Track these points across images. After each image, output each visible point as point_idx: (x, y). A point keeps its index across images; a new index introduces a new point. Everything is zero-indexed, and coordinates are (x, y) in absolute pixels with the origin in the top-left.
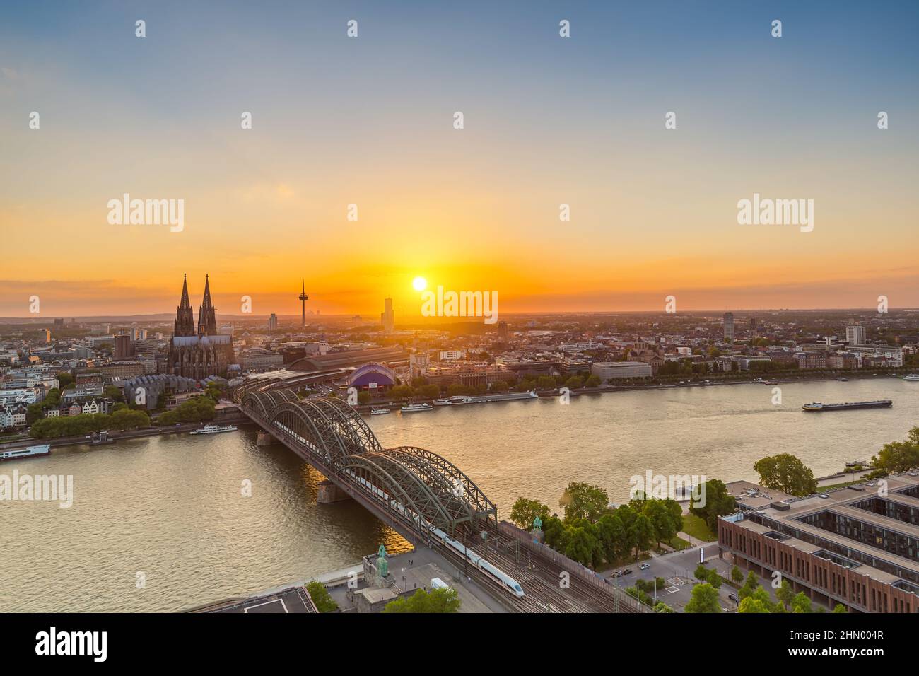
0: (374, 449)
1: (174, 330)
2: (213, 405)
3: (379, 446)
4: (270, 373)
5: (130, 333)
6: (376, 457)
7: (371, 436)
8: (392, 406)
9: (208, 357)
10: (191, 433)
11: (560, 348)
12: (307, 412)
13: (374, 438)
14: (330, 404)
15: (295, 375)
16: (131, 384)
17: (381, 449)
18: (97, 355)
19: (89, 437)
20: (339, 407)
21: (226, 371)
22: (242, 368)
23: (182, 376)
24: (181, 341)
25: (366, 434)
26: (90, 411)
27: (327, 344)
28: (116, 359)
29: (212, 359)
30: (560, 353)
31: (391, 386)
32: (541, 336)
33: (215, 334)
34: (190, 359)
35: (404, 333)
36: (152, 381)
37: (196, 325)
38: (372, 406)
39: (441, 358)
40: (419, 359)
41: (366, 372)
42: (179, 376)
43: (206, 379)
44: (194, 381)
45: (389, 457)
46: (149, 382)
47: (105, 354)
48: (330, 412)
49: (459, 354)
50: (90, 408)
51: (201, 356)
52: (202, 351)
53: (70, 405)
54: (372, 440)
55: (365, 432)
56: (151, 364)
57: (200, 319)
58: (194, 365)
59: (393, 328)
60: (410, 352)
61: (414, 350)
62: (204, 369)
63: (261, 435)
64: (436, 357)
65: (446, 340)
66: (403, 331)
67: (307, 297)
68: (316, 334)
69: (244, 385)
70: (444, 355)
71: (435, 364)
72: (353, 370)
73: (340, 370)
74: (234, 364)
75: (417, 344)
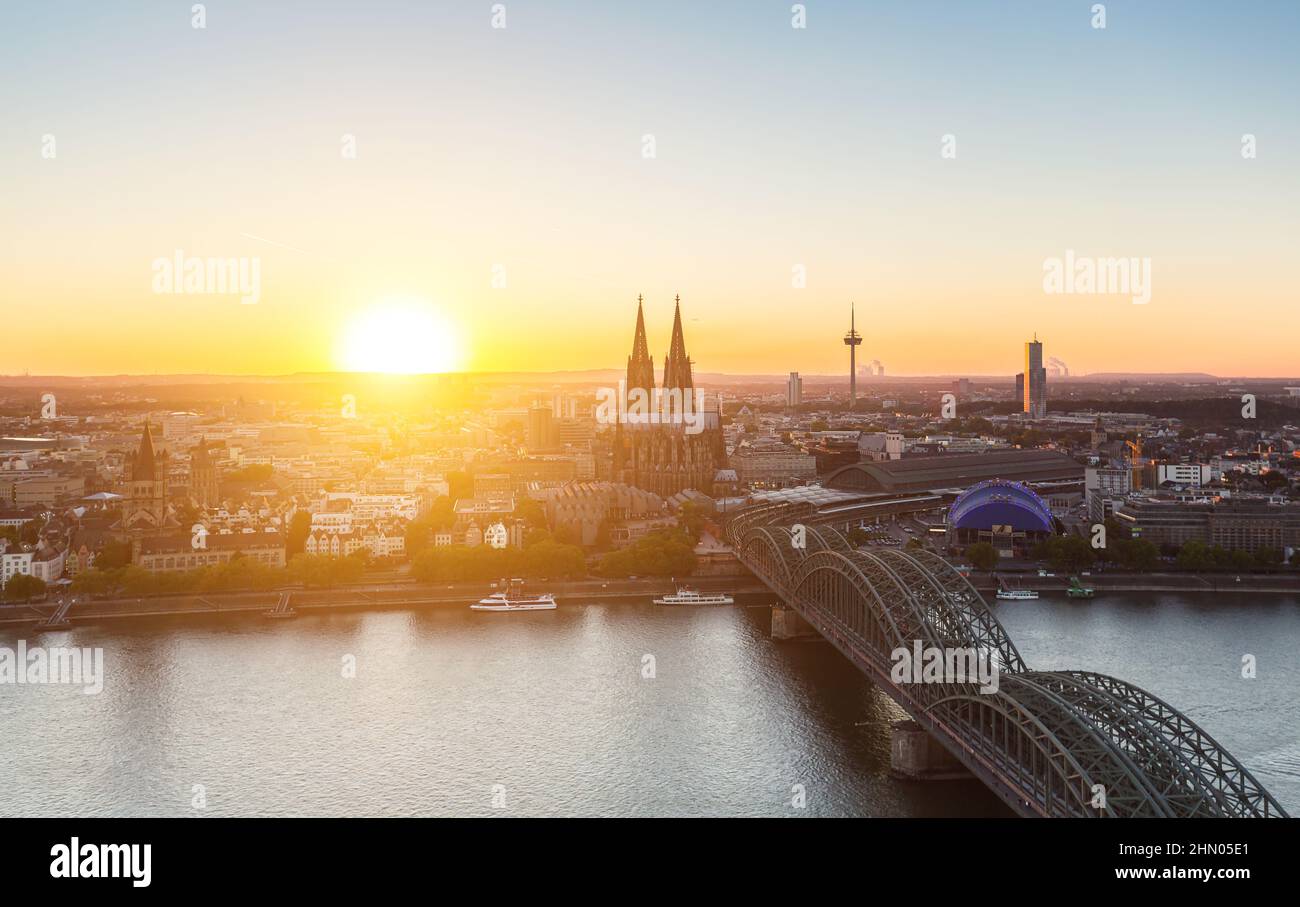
0: (1012, 668)
2: (692, 545)
3: (1021, 662)
4: (791, 490)
5: (551, 403)
6: (1018, 686)
8: (1046, 578)
9: (681, 453)
10: (655, 602)
12: (866, 575)
13: (1010, 643)
14: (914, 561)
15: (839, 498)
16: (557, 496)
17: (1027, 669)
18: (503, 442)
19: (495, 585)
20: (931, 569)
21: (712, 481)
22: (740, 478)
23: (637, 486)
25: (991, 634)
26: (496, 540)
27: (901, 437)
28: (533, 450)
29: (688, 458)
31: (1042, 534)
34: (650, 457)
35: (1071, 420)
36: (589, 494)
38: (1001, 577)
39: (1162, 479)
40: (1107, 478)
41: (985, 500)
43: (678, 495)
44: (658, 498)
45: (1045, 690)
46: (585, 496)
47: (514, 440)
48: (914, 580)
49: (1209, 473)
50: (496, 534)
51: (669, 451)
52: (669, 442)
53: (467, 527)
55: (988, 629)
56: (586, 462)
57: (665, 380)
58: (658, 467)
59: (1043, 406)
60: (1085, 462)
61: (1095, 459)
62: (674, 476)
63: (778, 615)
64: (1147, 479)
65: (1170, 440)
66: (1066, 415)
67: (861, 340)
68: (879, 416)
69: (744, 511)
70: (1169, 473)
71: (1147, 492)
72: (957, 495)
73: (931, 494)
74: (726, 469)
75: (1101, 445)
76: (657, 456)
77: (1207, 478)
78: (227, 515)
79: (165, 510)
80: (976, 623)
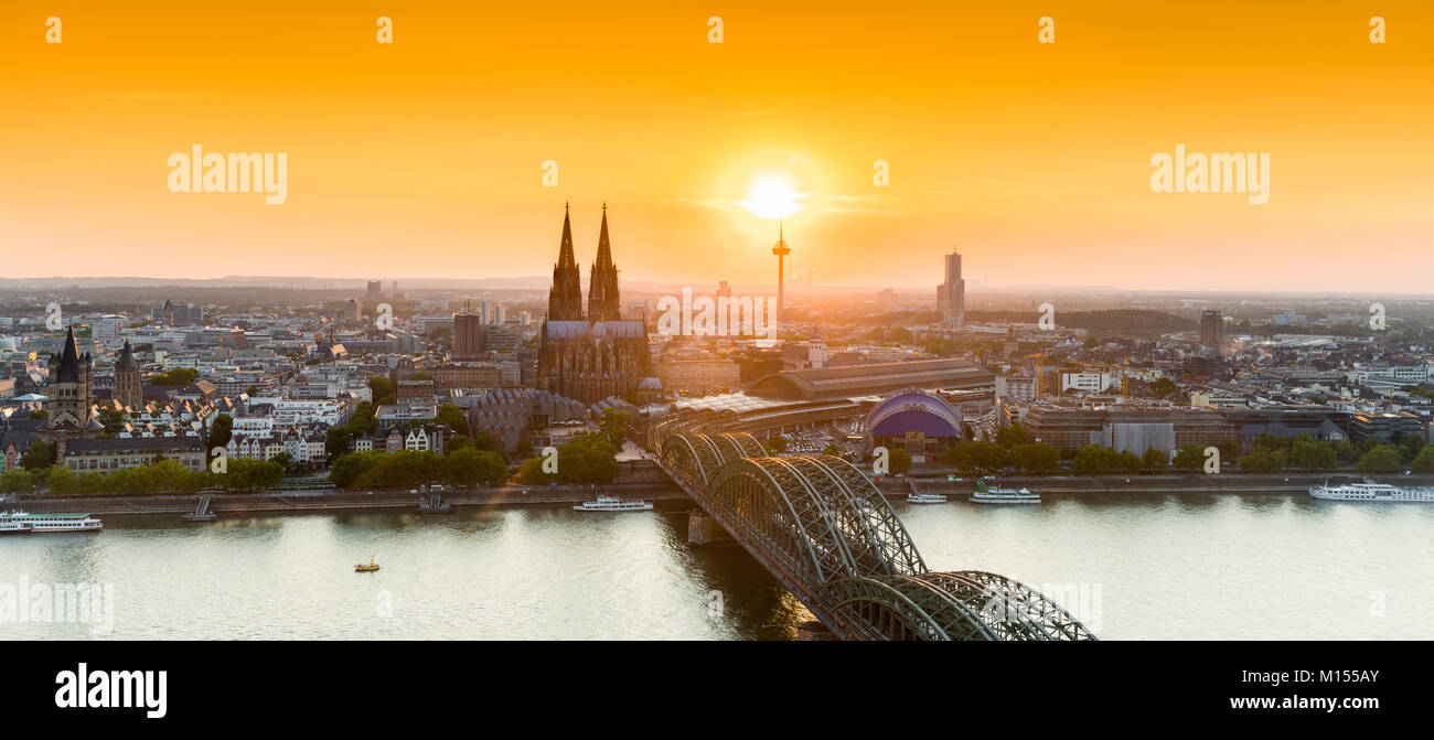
0: (912, 569)
1: (548, 308)
2: (613, 453)
3: (922, 564)
4: (715, 399)
5: (480, 310)
6: (915, 587)
7: (905, 543)
8: (955, 483)
9: (605, 361)
10: (576, 508)
11: (1352, 376)
12: (779, 482)
13: (912, 547)
14: (825, 468)
15: (761, 406)
16: (479, 403)
17: (927, 571)
18: (429, 349)
19: (414, 491)
20: (842, 476)
21: (636, 389)
22: (664, 386)
23: (561, 394)
24: (561, 328)
25: (895, 537)
26: (417, 446)
27: (824, 346)
28: (458, 356)
29: (612, 366)
30: (1350, 389)
31: (953, 441)
32: (1305, 349)
33: (617, 317)
34: (574, 365)
35: (986, 330)
36: (512, 401)
37: (585, 299)
38: (912, 482)
39: (1066, 387)
40: (1015, 386)
41: (900, 408)
42: (557, 395)
43: (602, 403)
44: (582, 405)
45: (936, 590)
46: (508, 403)
47: (440, 347)
48: (826, 487)
49: (1107, 380)
50: (417, 441)
51: (593, 359)
52: (594, 349)
53: (388, 433)
54: (907, 550)
55: (893, 532)
56: (511, 369)
57: (591, 288)
58: (582, 376)
59: (961, 317)
60: (996, 370)
61: (1006, 368)
62: (599, 384)
63: (695, 521)
64: (1052, 385)
65: (1077, 349)
66: (982, 324)
67: (789, 250)
68: (805, 325)
69: (666, 419)
70: (1071, 381)
71: (1051, 398)
72: (874, 403)
73: (850, 402)
74: (650, 376)
75: (1013, 354)
76: (582, 362)
77: (1105, 386)
78: (150, 418)
79: (89, 411)
80: (882, 527)
